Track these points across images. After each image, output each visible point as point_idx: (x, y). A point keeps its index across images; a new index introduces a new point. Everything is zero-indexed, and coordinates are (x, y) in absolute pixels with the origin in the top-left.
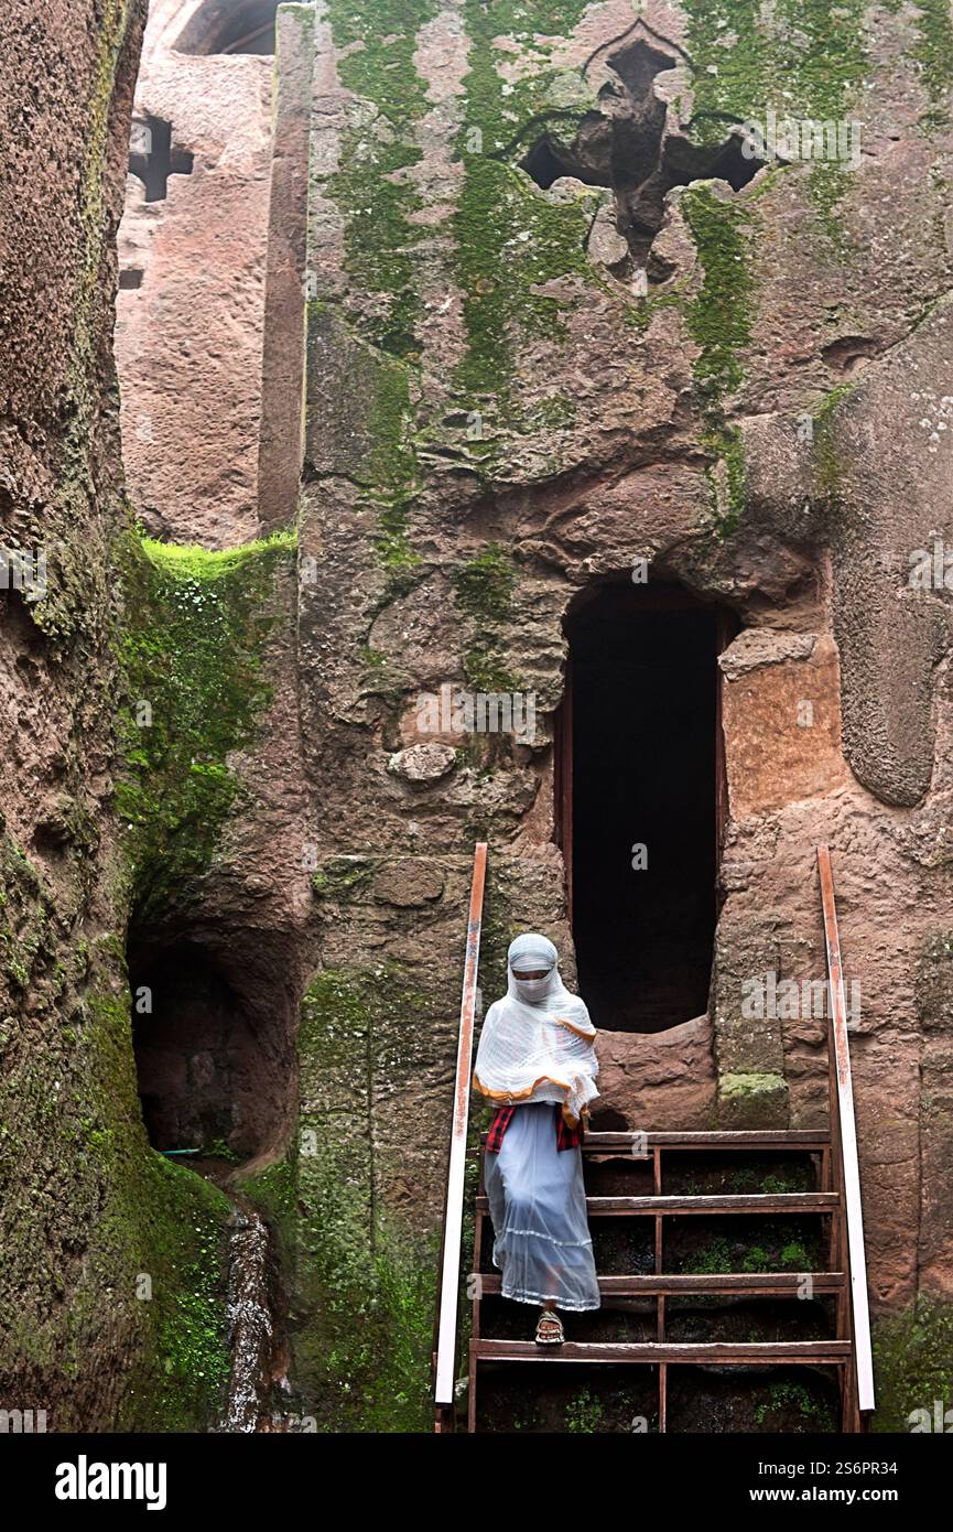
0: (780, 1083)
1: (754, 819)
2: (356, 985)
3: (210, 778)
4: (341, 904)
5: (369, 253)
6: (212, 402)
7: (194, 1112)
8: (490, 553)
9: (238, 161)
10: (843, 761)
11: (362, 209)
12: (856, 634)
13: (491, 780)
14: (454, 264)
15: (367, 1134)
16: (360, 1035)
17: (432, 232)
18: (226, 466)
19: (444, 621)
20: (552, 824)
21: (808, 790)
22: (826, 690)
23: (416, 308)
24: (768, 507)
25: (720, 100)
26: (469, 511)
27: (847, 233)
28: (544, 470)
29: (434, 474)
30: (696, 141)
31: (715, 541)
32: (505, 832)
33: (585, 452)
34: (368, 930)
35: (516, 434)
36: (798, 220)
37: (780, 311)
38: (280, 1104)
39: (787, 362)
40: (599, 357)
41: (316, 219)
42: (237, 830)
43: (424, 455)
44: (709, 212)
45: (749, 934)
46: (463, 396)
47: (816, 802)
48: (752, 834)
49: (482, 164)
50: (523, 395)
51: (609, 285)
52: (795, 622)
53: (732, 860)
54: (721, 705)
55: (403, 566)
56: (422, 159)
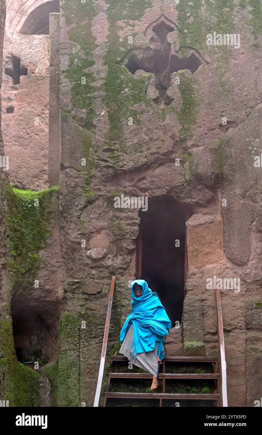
0: (202, 344)
1: (196, 270)
2: (76, 316)
3: (34, 258)
4: (72, 293)
5: (79, 96)
6: (36, 149)
7: (32, 352)
8: (117, 191)
9: (41, 71)
10: (223, 253)
11: (77, 82)
12: (228, 215)
13: (117, 259)
14: (105, 100)
15: (78, 356)
16: (77, 329)
17: (99, 89)
18: (41, 169)
19: (103, 212)
20: (135, 271)
21: (212, 261)
22: (218, 232)
23: (94, 114)
24: (201, 176)
25: (188, 42)
26: (110, 179)
27: (227, 86)
28: (133, 165)
29: (100, 167)
30: (180, 56)
31: (185, 187)
32: (121, 273)
33: (145, 160)
34: (80, 301)
35: (125, 155)
36: (212, 82)
37: (206, 113)
38: (55, 348)
39: (208, 130)
40: (150, 129)
41: (63, 85)
42: (42, 273)
43: (97, 161)
44: (184, 81)
45: (194, 303)
46: (108, 142)
47: (215, 265)
48: (195, 274)
49: (113, 66)
50: (127, 142)
51: (153, 106)
52: (209, 212)
53: (189, 282)
54: (186, 237)
55: (90, 195)
56: (94, 64)
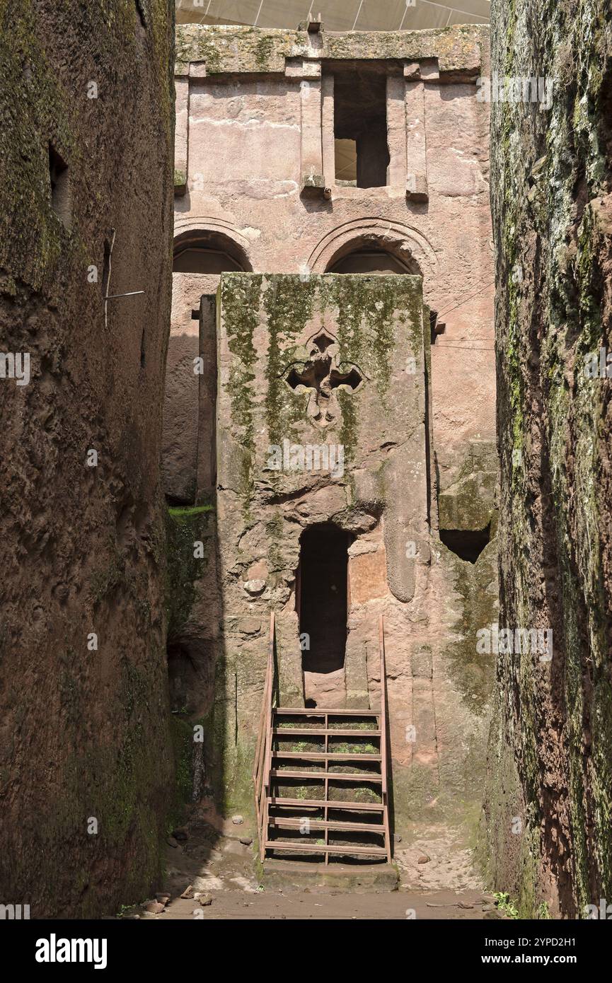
0: (366, 693)
1: (359, 605)
5: (239, 412)
7: (175, 698)
8: (277, 516)
10: (387, 586)
11: (237, 396)
12: (391, 544)
13: (276, 591)
14: (265, 416)
15: (235, 707)
17: (259, 405)
19: (262, 539)
20: (294, 605)
21: (376, 595)
22: (381, 562)
23: (253, 432)
24: (363, 502)
25: (348, 357)
26: (270, 501)
27: (388, 405)
28: (293, 488)
29: (259, 489)
30: (341, 371)
31: (346, 513)
32: (280, 608)
33: (306, 483)
35: (285, 476)
36: (373, 400)
37: (367, 433)
39: (369, 451)
42: (197, 607)
43: (256, 483)
44: (345, 398)
45: (357, 644)
47: (378, 600)
48: (358, 610)
49: (274, 380)
51: (313, 424)
52: (371, 538)
53: (351, 619)
54: (348, 566)
55: (249, 520)
56: (255, 378)
